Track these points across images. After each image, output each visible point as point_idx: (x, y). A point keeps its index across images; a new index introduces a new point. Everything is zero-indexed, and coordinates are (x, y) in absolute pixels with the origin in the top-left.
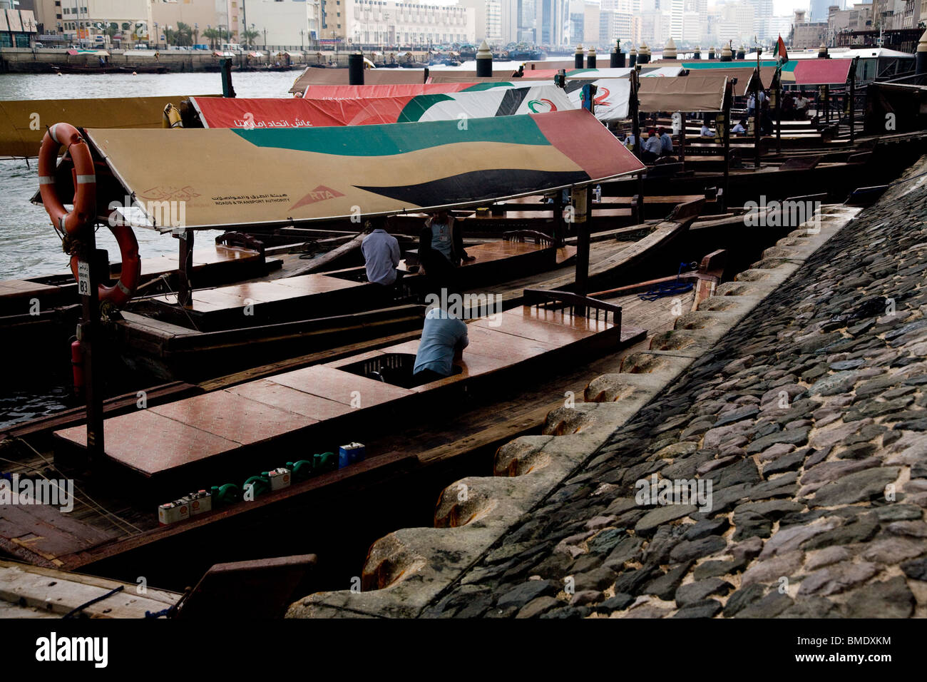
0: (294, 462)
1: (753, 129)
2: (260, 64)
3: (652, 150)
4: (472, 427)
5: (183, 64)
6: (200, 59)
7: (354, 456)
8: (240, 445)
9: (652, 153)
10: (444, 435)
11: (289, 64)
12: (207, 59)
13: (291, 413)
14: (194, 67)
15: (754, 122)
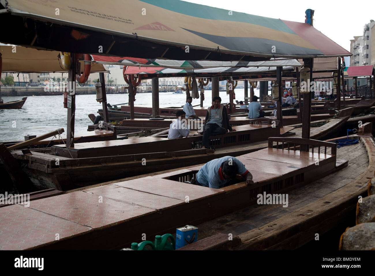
0: (138, 243)
1: (336, 91)
2: (114, 91)
3: (289, 103)
4: (265, 216)
5: (84, 92)
6: (91, 90)
7: (189, 237)
8: (90, 229)
9: (288, 104)
10: (248, 222)
11: (125, 91)
12: (93, 89)
13: (133, 204)
14: (88, 92)
15: (336, 88)
